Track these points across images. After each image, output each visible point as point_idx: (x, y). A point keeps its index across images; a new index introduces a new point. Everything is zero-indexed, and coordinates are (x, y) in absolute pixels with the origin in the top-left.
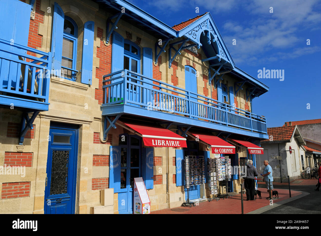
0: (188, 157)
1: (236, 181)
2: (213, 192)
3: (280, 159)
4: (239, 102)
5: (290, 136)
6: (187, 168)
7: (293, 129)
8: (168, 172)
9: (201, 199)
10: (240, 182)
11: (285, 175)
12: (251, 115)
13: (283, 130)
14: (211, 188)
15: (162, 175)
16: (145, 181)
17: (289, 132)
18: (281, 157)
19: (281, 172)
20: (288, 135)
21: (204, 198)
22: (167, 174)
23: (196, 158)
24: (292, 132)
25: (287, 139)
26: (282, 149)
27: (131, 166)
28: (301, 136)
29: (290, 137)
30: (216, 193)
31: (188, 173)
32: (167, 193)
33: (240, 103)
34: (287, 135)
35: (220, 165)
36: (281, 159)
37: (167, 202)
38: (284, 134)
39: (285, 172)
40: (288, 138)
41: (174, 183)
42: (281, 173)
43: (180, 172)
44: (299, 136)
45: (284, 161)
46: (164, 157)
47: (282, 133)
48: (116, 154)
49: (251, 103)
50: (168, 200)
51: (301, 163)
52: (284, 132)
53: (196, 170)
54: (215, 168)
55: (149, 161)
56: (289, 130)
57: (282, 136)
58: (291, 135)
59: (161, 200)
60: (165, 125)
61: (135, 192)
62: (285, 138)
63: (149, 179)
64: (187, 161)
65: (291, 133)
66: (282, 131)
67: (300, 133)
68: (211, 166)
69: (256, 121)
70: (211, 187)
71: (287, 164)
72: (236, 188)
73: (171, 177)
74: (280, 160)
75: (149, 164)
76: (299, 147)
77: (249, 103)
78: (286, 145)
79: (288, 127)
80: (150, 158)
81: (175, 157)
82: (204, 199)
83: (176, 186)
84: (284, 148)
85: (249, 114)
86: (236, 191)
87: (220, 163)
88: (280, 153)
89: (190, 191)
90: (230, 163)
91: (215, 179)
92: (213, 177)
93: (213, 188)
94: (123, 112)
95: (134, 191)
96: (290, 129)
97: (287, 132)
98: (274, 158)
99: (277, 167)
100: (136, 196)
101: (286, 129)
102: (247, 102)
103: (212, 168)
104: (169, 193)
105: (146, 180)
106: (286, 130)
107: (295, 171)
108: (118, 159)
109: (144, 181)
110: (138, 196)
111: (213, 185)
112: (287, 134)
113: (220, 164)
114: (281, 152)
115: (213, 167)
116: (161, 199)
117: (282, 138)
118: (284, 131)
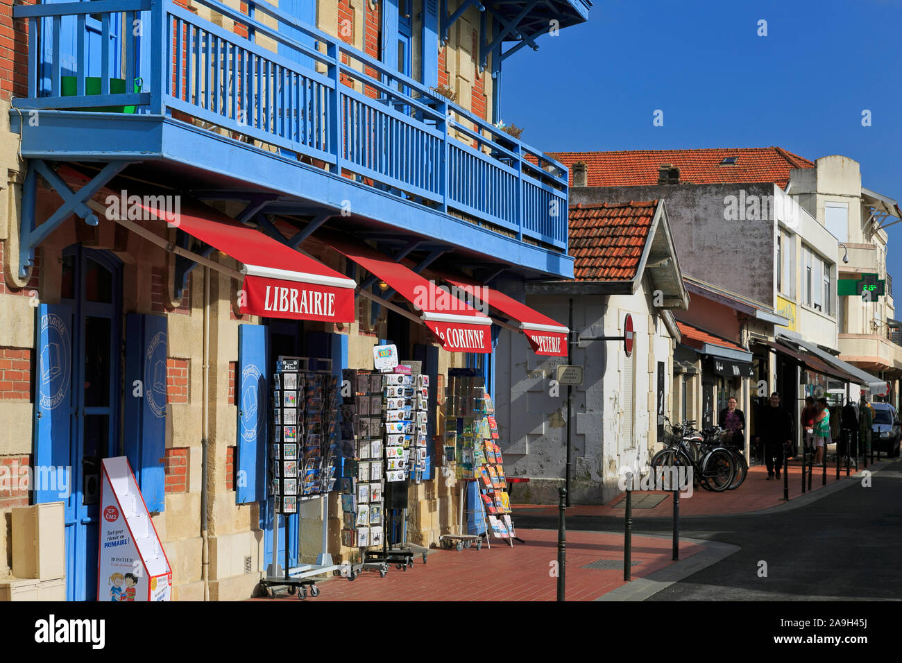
0: (295, 363)
1: (421, 488)
2: (363, 537)
3: (573, 381)
4: (453, 75)
5: (631, 257)
6: (290, 416)
7: (642, 221)
8: (210, 435)
9: (309, 567)
10: (433, 494)
11: (588, 467)
12: (520, 156)
13: (593, 222)
14: (359, 516)
15: (188, 448)
16: (138, 474)
17: (626, 236)
18: (578, 371)
19: (572, 447)
20: (622, 252)
21: (323, 564)
22: (207, 445)
23: (309, 369)
24: (639, 236)
25: (614, 272)
26: (585, 325)
27: (88, 404)
28: (671, 262)
29: (631, 267)
30: (377, 538)
31: (291, 440)
32: (205, 533)
33: (458, 82)
34: (614, 254)
35: (396, 406)
36: (576, 381)
37: (203, 577)
38: (602, 247)
39: (588, 449)
40: (619, 267)
41: (228, 487)
42: (572, 453)
43: (250, 435)
44: (665, 262)
45: (590, 391)
46: (197, 361)
47: (588, 238)
48: (57, 345)
49: (494, 80)
50: (206, 567)
51: (653, 404)
52: (600, 237)
53: (311, 427)
54: (379, 420)
55: (155, 380)
56: (624, 226)
57: (590, 258)
58: (636, 252)
59: (184, 564)
60: (234, 206)
61: (106, 526)
62: (605, 267)
63: (152, 465)
64: (291, 381)
65: (633, 241)
66: (586, 228)
67: (671, 247)
68: (364, 411)
69: (538, 183)
70: (360, 511)
71: (602, 409)
72: (418, 525)
73: (220, 458)
74: (570, 387)
75: (153, 392)
76: (655, 322)
77: (488, 77)
78: (607, 305)
79: (620, 208)
80: (156, 364)
81: (236, 359)
82: (324, 567)
83: (236, 505)
84: (597, 325)
85: (512, 146)
86: (418, 538)
87: (396, 394)
88: (574, 347)
89: (266, 530)
90: (425, 395)
91: (377, 475)
92: (370, 465)
93: (365, 517)
94: (157, 154)
95: (104, 522)
96: (629, 222)
97: (613, 237)
98: (540, 373)
99: (551, 425)
100: (114, 544)
101: (609, 218)
102: (480, 77)
103: (368, 420)
104: (210, 533)
105: (145, 467)
106: (611, 226)
107: (630, 445)
108: (63, 370)
109: (134, 472)
110: (123, 542)
111: (365, 499)
112: (615, 246)
113: (396, 401)
114: (579, 342)
115: (372, 416)
116: (186, 563)
117: (592, 267)
118: (598, 228)
